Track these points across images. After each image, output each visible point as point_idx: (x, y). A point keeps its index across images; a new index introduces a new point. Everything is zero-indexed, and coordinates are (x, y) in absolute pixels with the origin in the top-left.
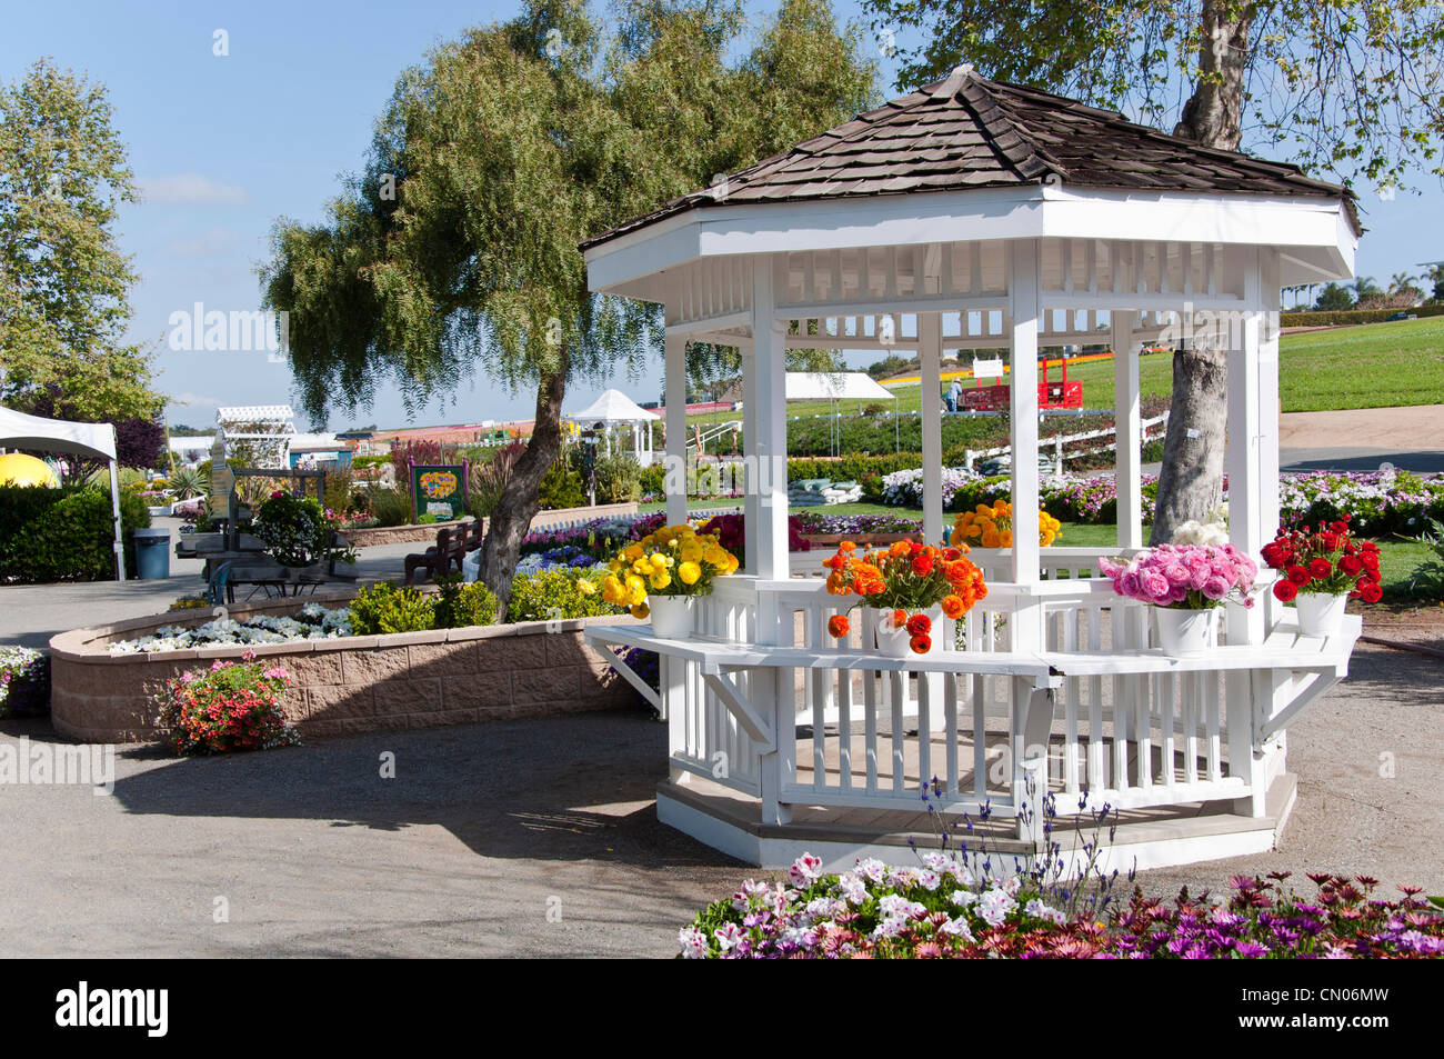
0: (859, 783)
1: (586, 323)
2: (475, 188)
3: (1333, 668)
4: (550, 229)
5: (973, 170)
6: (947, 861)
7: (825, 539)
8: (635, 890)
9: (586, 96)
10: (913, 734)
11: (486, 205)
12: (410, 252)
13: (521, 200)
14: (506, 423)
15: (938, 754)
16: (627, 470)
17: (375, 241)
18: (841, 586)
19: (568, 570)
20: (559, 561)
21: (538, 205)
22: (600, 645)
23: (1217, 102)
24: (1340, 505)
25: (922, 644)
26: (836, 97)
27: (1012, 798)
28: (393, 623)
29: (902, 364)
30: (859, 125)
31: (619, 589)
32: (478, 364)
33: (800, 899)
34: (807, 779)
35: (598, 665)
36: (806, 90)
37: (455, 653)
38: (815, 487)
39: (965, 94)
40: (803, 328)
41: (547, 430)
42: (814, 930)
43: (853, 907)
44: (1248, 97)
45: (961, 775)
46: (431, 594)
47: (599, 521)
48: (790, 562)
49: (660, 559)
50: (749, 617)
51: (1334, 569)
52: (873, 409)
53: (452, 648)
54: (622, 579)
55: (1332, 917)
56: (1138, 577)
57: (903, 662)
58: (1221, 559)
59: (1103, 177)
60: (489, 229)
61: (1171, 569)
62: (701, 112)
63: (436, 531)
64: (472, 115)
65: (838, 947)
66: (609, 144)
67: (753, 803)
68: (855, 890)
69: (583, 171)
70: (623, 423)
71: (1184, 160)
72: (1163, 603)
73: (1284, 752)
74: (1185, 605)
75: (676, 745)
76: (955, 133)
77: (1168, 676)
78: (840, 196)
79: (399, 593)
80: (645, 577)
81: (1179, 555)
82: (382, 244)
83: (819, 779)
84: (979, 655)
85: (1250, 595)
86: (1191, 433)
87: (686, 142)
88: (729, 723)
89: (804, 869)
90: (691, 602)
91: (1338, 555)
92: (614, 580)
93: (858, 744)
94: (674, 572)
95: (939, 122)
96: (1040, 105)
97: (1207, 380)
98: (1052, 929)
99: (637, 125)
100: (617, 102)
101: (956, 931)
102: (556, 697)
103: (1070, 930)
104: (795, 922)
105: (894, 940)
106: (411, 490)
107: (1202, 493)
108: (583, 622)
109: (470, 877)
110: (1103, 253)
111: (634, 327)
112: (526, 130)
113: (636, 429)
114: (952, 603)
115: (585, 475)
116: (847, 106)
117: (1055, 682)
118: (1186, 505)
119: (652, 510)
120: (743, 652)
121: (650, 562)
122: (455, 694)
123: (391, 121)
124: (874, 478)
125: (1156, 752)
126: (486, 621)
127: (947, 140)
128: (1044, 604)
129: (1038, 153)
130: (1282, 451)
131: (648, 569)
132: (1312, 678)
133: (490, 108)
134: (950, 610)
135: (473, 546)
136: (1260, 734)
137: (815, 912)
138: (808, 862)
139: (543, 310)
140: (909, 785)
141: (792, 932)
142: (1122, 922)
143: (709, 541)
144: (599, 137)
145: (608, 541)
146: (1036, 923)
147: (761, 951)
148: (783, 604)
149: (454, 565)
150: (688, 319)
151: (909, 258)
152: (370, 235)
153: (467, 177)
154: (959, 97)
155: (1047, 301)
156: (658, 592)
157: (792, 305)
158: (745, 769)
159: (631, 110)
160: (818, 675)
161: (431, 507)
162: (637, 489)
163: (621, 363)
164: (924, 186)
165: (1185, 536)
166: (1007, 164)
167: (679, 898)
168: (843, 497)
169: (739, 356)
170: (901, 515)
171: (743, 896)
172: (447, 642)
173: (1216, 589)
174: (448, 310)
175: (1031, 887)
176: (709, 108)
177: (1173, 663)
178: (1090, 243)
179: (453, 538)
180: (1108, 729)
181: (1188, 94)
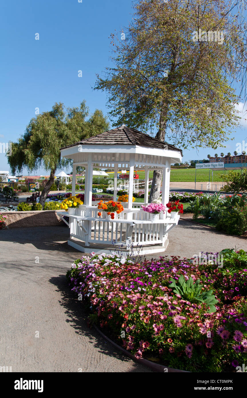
0: (101, 239)
1: (59, 161)
2: (42, 138)
3: (176, 223)
4: (54, 145)
5: (125, 142)
6: (116, 253)
7: (96, 198)
8: (64, 256)
9: (62, 124)
10: (110, 231)
11: (44, 141)
12: (31, 148)
13: (50, 140)
14: (44, 176)
15: (114, 235)
16: (64, 185)
17: (25, 145)
18: (100, 208)
19: (54, 201)
20: (52, 200)
21: (53, 141)
22: (59, 215)
23: (162, 133)
24: (177, 197)
25: (113, 218)
26: (102, 127)
27: (126, 243)
28: (24, 209)
29: (110, 170)
30: (107, 133)
31: (63, 206)
32: (41, 167)
33: (92, 259)
34: (93, 239)
35: (59, 218)
36: (98, 126)
37: (35, 215)
38: (95, 190)
39: (124, 129)
40: (96, 165)
41: (52, 178)
42: (94, 264)
43: (100, 261)
44: (166, 133)
45: (118, 238)
46: (31, 204)
47: (59, 193)
48: (92, 203)
49: (70, 202)
50: (85, 212)
51: (177, 208)
52: (105, 177)
53: (34, 214)
54: (64, 205)
55: (174, 262)
56: (148, 208)
57: (110, 221)
58: (160, 206)
59: (145, 144)
60: (44, 145)
61: (153, 207)
62: (81, 128)
63: (32, 194)
64: (43, 126)
65: (98, 267)
66: (65, 132)
67: (84, 242)
68: (101, 258)
69: (60, 136)
70: (64, 177)
71: (157, 143)
72: (151, 213)
73: (167, 236)
74: (154, 213)
75: (71, 232)
76: (122, 135)
77: (151, 224)
78: (103, 144)
79: (26, 204)
80: (68, 204)
81: (154, 205)
82: (26, 146)
83: (95, 239)
84: (122, 220)
85: (164, 212)
86: (156, 184)
87: (78, 133)
88: (80, 229)
89: (92, 254)
90: (75, 209)
91: (177, 206)
92: (63, 205)
93: (101, 233)
94: (73, 204)
95: (120, 133)
96: (136, 132)
97: (158, 176)
98: (132, 265)
99: (70, 129)
100: (67, 125)
101: (117, 265)
102: (51, 223)
103: (135, 265)
104: (91, 263)
105: (107, 266)
106: (28, 187)
107: (157, 194)
108: (56, 211)
109: (37, 253)
110: (145, 156)
111: (67, 162)
112: (51, 129)
113: (66, 178)
114: (118, 211)
115: (57, 185)
116: (104, 129)
117: (134, 225)
118: (154, 196)
119: (68, 192)
120: (83, 218)
121: (69, 202)
122: (34, 222)
123: (29, 126)
124: (105, 189)
125: (149, 236)
126: (40, 210)
127: (121, 136)
128: (133, 212)
129: (135, 140)
130: (170, 188)
131: (68, 203)
132: (172, 225)
133: (46, 125)
134: (118, 213)
135: (38, 196)
136: (164, 233)
137: (94, 261)
138: (93, 253)
139: (52, 158)
140: (109, 240)
141: (90, 264)
142: (143, 264)
143: (79, 199)
144: (64, 131)
145: (61, 197)
146: (129, 264)
147: (85, 267)
148: (90, 210)
149: (35, 200)
150: (77, 162)
151: (114, 155)
152: (24, 144)
153: (41, 136)
154: (123, 130)
155: (135, 163)
156: (70, 207)
157: (95, 161)
158: (83, 237)
159: (69, 127)
160: (95, 222)
161: (31, 189)
162: (66, 188)
163: (65, 168)
164: (117, 144)
165: (155, 202)
166: (130, 141)
167: (71, 257)
168: (100, 191)
169: (85, 168)
170: (109, 195)
171: (82, 258)
172: (34, 213)
173: (159, 211)
174: (37, 158)
175: (129, 257)
176: (82, 127)
177: (152, 222)
178: (143, 155)
179: (35, 195)
180: (141, 232)
181: (157, 131)
